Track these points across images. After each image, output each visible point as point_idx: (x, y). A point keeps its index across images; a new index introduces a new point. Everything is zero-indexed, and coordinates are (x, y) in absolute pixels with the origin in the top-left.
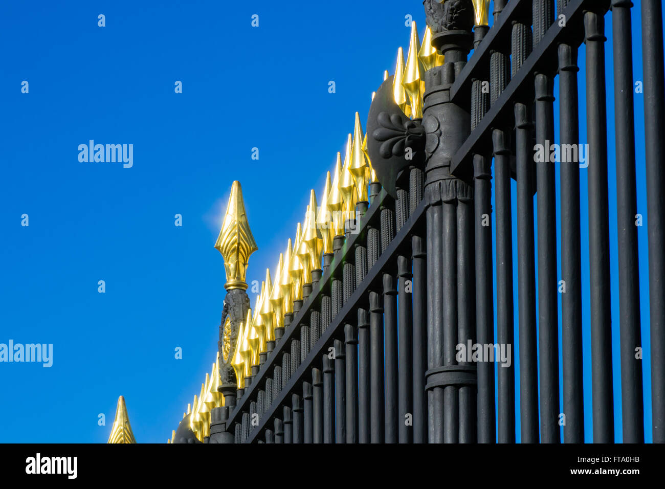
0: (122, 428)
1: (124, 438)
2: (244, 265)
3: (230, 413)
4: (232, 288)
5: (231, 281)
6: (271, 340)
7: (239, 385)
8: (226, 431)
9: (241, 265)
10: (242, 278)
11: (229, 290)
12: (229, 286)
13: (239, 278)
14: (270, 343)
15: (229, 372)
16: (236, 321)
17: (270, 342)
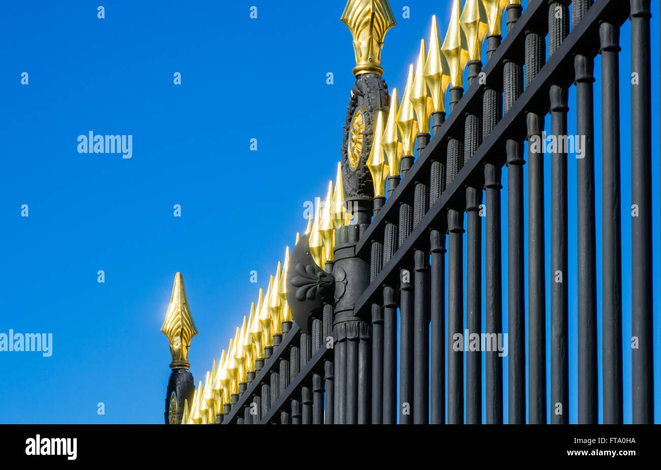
0: (179, 310)
1: (182, 321)
2: (379, 43)
3: (361, 233)
4: (362, 72)
5: (362, 63)
6: (439, 110)
7: (378, 192)
8: (355, 257)
9: (375, 43)
10: (377, 61)
11: (360, 75)
12: (360, 70)
13: (372, 60)
14: (437, 115)
15: (360, 180)
16: (371, 111)
17: (438, 113)
